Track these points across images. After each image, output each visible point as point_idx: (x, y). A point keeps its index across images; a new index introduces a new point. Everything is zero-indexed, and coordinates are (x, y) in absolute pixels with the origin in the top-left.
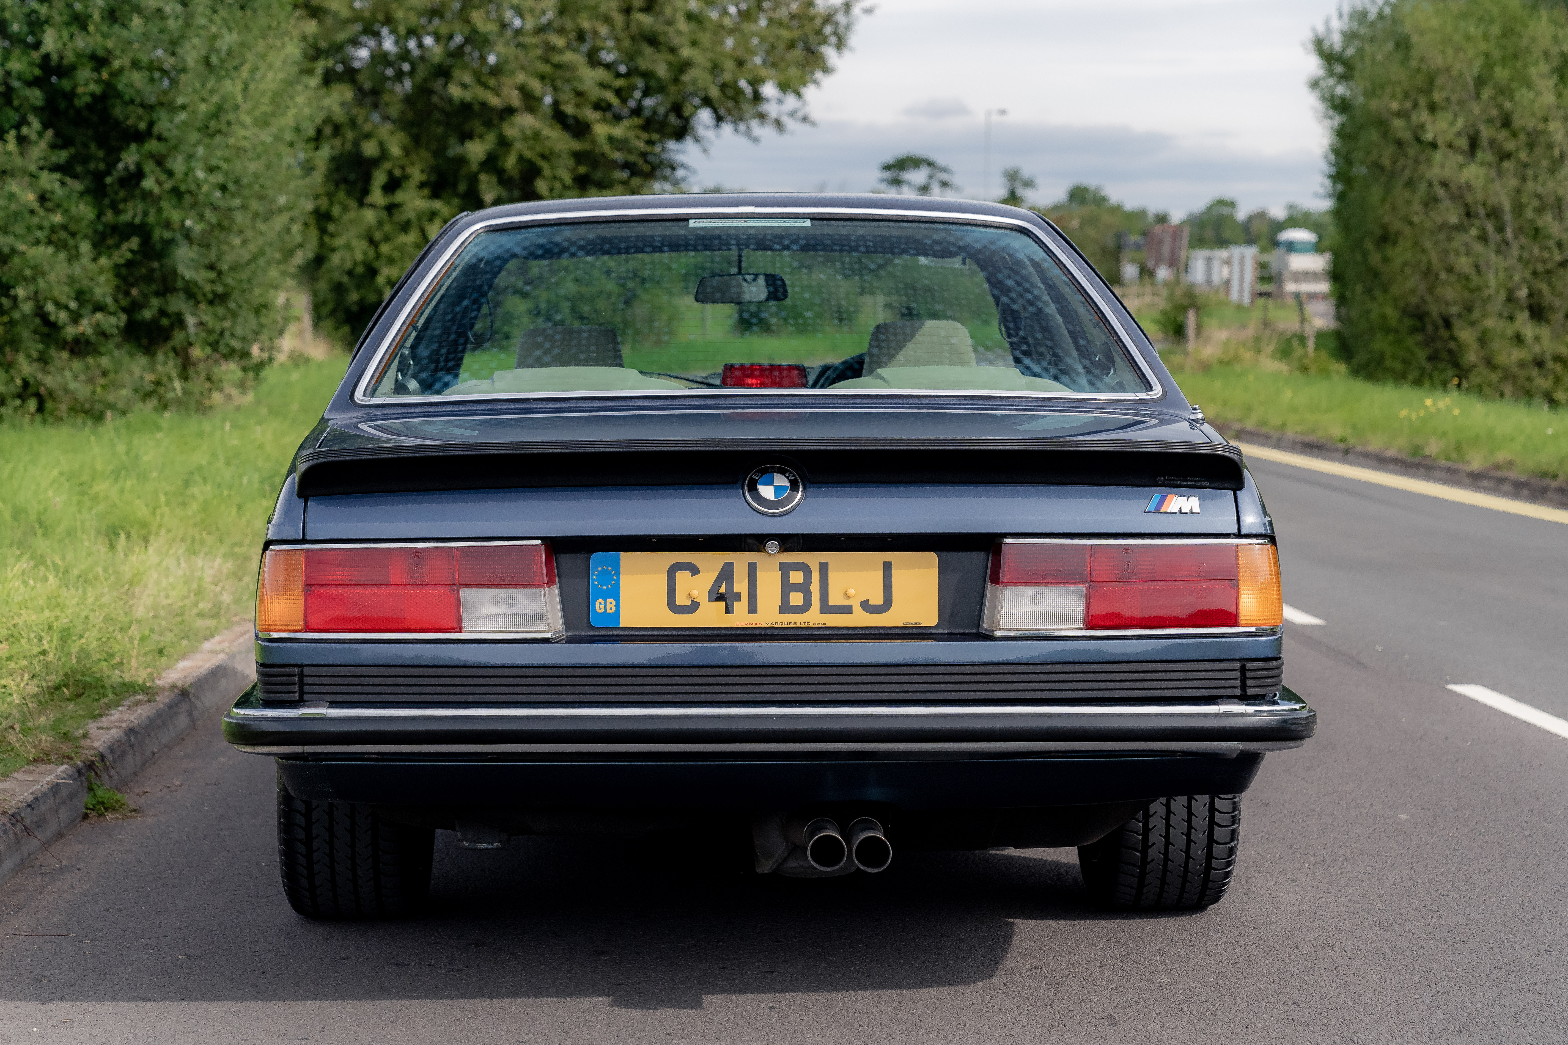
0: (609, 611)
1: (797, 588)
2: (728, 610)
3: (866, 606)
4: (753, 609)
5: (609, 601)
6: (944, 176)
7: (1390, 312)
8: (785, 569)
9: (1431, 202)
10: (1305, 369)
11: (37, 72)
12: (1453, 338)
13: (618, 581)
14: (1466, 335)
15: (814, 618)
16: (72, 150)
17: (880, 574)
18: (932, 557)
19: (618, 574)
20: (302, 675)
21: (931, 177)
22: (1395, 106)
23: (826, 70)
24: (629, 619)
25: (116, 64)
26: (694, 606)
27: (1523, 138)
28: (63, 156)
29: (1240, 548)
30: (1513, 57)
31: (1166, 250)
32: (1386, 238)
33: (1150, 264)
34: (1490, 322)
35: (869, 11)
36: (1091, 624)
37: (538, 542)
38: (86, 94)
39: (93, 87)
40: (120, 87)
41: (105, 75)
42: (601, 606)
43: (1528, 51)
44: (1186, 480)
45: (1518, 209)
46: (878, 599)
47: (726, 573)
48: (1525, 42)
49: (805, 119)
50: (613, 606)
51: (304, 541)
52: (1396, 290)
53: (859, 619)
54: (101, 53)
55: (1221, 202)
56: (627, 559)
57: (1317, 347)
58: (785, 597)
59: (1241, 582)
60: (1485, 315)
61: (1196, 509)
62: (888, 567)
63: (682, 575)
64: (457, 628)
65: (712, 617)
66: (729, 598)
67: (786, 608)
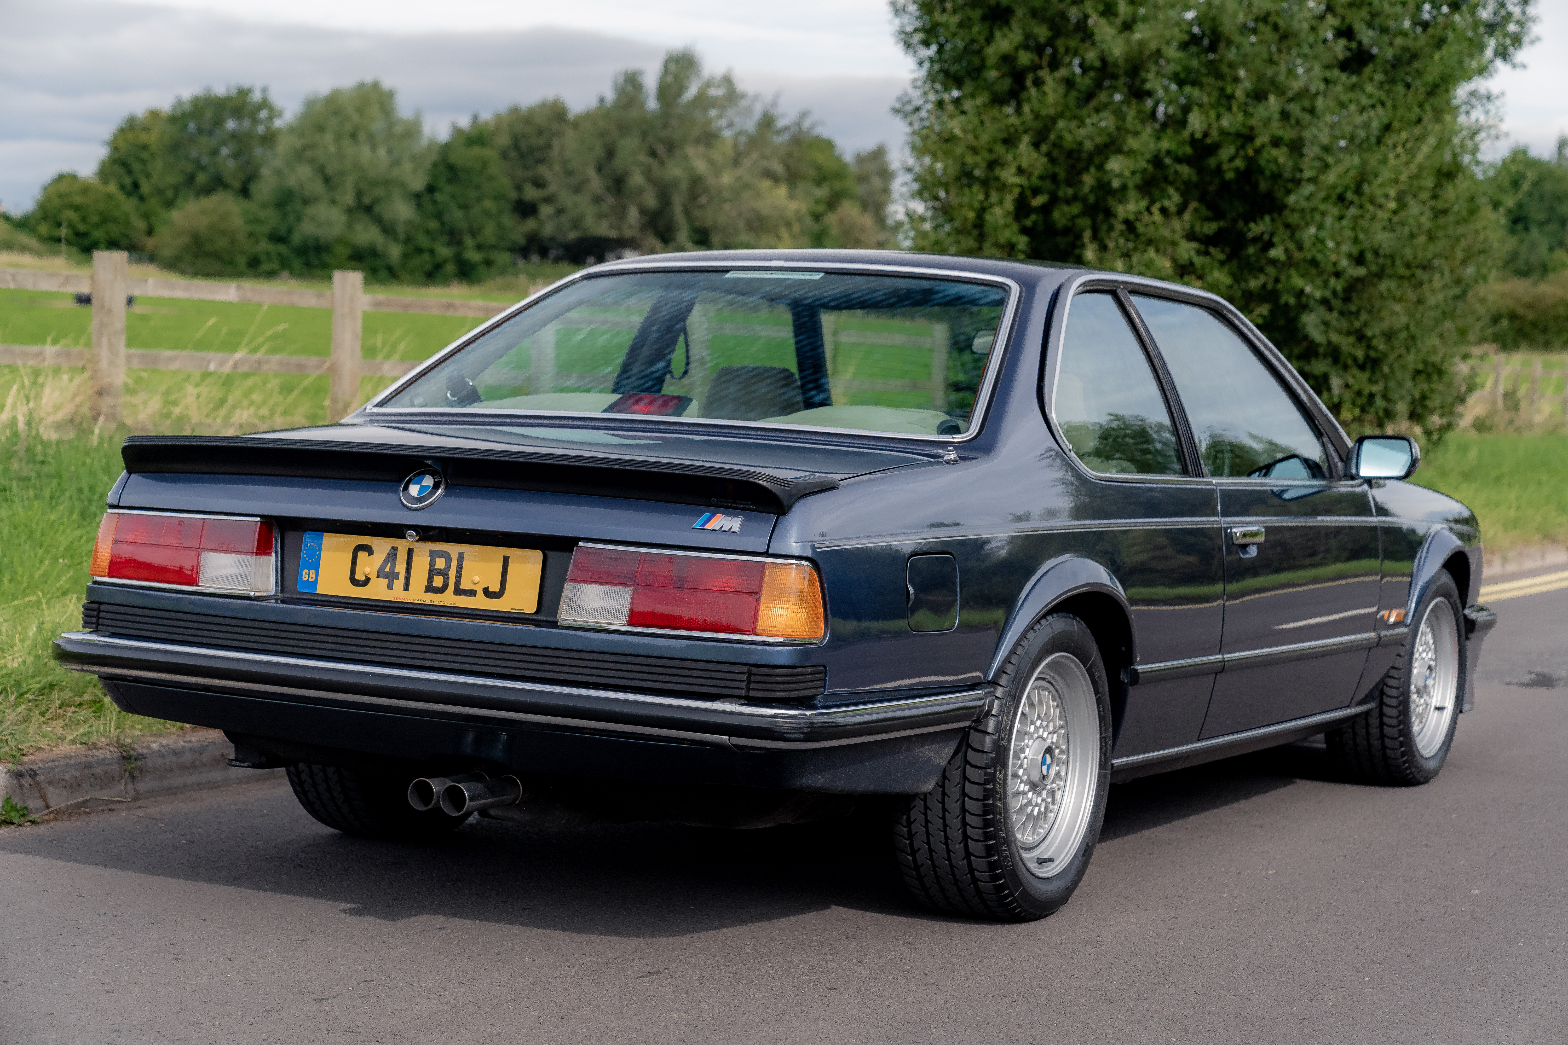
0: (311, 580)
1: (440, 573)
2: (390, 587)
3: (487, 593)
4: (406, 588)
5: (312, 571)
8: (433, 555)
11: (1188, 150)
13: (319, 556)
15: (449, 599)
16: (1222, 224)
17: (500, 566)
18: (537, 556)
19: (320, 550)
20: (99, 610)
24: (324, 588)
25: (1258, 142)
26: (367, 581)
28: (1210, 228)
29: (767, 566)
36: (631, 623)
37: (258, 519)
38: (1229, 169)
39: (1239, 163)
40: (1262, 163)
41: (1250, 152)
42: (307, 575)
44: (735, 503)
46: (495, 588)
47: (392, 555)
50: (314, 576)
51: (118, 506)
53: (481, 603)
54: (1245, 131)
56: (330, 540)
58: (430, 579)
59: (763, 596)
61: (736, 529)
62: (506, 560)
63: (362, 555)
64: (193, 581)
65: (378, 590)
66: (392, 577)
67: (430, 589)
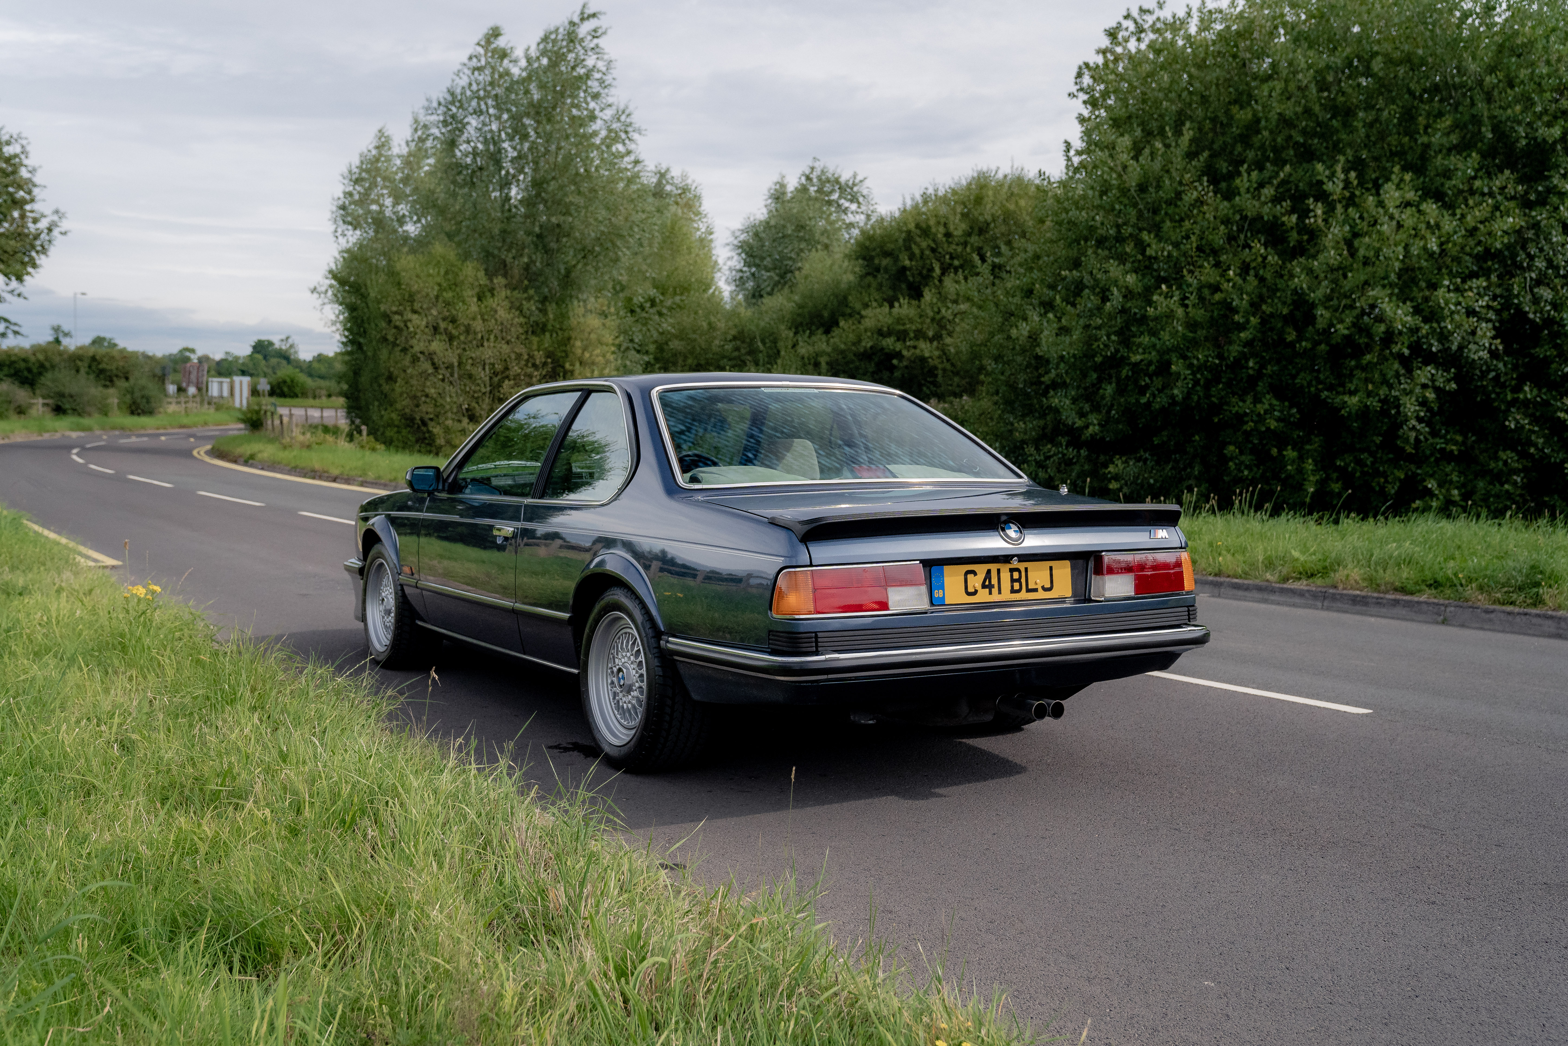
0: (944, 596)
1: (1017, 580)
2: (990, 593)
3: (1044, 588)
4: (1000, 592)
5: (944, 591)
6: (16, 328)
7: (394, 416)
8: (1011, 571)
9: (415, 360)
10: (362, 447)
12: (429, 432)
13: (943, 581)
14: (437, 430)
15: (1023, 595)
17: (1048, 572)
18: (1067, 563)
19: (943, 578)
20: (816, 637)
21: (7, 328)
22: (394, 309)
23: (34, 266)
24: (951, 600)
26: (975, 592)
27: (462, 328)
30: (455, 285)
31: (193, 377)
32: (391, 378)
33: (184, 385)
34: (449, 423)
35: (64, 234)
36: (1136, 593)
37: (919, 562)
42: (940, 594)
43: (463, 282)
45: (460, 364)
46: (1048, 585)
47: (988, 576)
48: (461, 278)
49: (19, 295)
50: (945, 593)
51: (811, 565)
52: (399, 406)
53: (1041, 595)
55: (187, 349)
56: (947, 569)
57: (368, 435)
58: (1012, 585)
59: (1184, 570)
60: (446, 419)
61: (1166, 536)
62: (1051, 568)
63: (970, 576)
64: (887, 609)
65: (983, 596)
66: (990, 587)
67: (1013, 591)
